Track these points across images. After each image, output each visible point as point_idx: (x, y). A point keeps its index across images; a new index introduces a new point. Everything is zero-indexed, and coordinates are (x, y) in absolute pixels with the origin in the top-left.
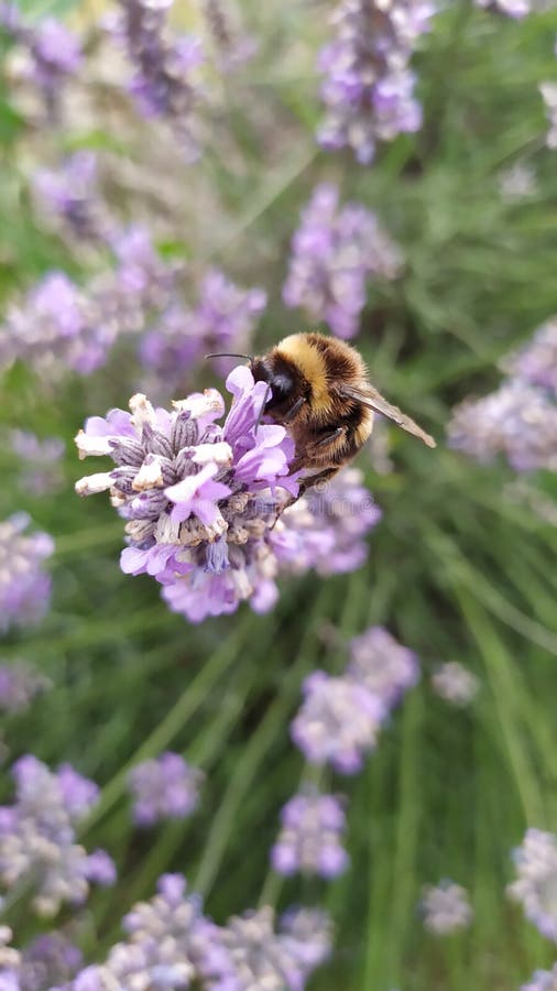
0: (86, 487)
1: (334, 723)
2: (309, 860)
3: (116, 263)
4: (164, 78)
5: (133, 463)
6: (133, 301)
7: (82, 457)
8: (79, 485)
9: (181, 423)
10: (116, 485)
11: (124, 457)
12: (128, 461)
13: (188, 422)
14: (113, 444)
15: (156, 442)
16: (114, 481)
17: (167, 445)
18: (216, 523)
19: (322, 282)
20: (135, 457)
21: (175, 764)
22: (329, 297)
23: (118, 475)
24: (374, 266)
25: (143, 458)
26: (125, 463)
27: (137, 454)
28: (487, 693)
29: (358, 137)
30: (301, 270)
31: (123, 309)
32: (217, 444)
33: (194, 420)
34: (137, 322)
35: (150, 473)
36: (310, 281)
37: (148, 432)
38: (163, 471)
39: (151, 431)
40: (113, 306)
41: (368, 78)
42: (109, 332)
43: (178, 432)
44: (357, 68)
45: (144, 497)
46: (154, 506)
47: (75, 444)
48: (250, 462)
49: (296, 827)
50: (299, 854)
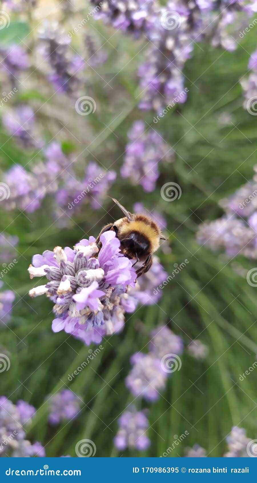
0: (34, 294)
1: (146, 379)
2: (132, 443)
3: (45, 160)
4: (67, 76)
5: (57, 279)
6: (53, 178)
7: (32, 278)
8: (31, 292)
9: (79, 259)
10: (49, 291)
11: (52, 277)
12: (54, 278)
13: (82, 258)
14: (46, 271)
15: (67, 269)
16: (47, 289)
17: (73, 270)
18: (98, 307)
19: (139, 167)
20: (57, 276)
21: (69, 395)
22: (142, 172)
23: (49, 286)
24: (162, 157)
25: (62, 276)
26: (52, 279)
27: (58, 275)
28: (212, 352)
29: (157, 105)
30: (129, 162)
31: (48, 182)
32: (96, 270)
33: (85, 257)
34: (54, 187)
35: (65, 286)
36: (134, 167)
37: (63, 265)
38: (71, 283)
39: (64, 264)
40: (44, 180)
41: (162, 80)
42: (41, 192)
43: (78, 263)
44: (157, 75)
45: (62, 297)
46: (67, 301)
47: (28, 271)
48: (112, 276)
49: (126, 427)
50: (127, 440)
